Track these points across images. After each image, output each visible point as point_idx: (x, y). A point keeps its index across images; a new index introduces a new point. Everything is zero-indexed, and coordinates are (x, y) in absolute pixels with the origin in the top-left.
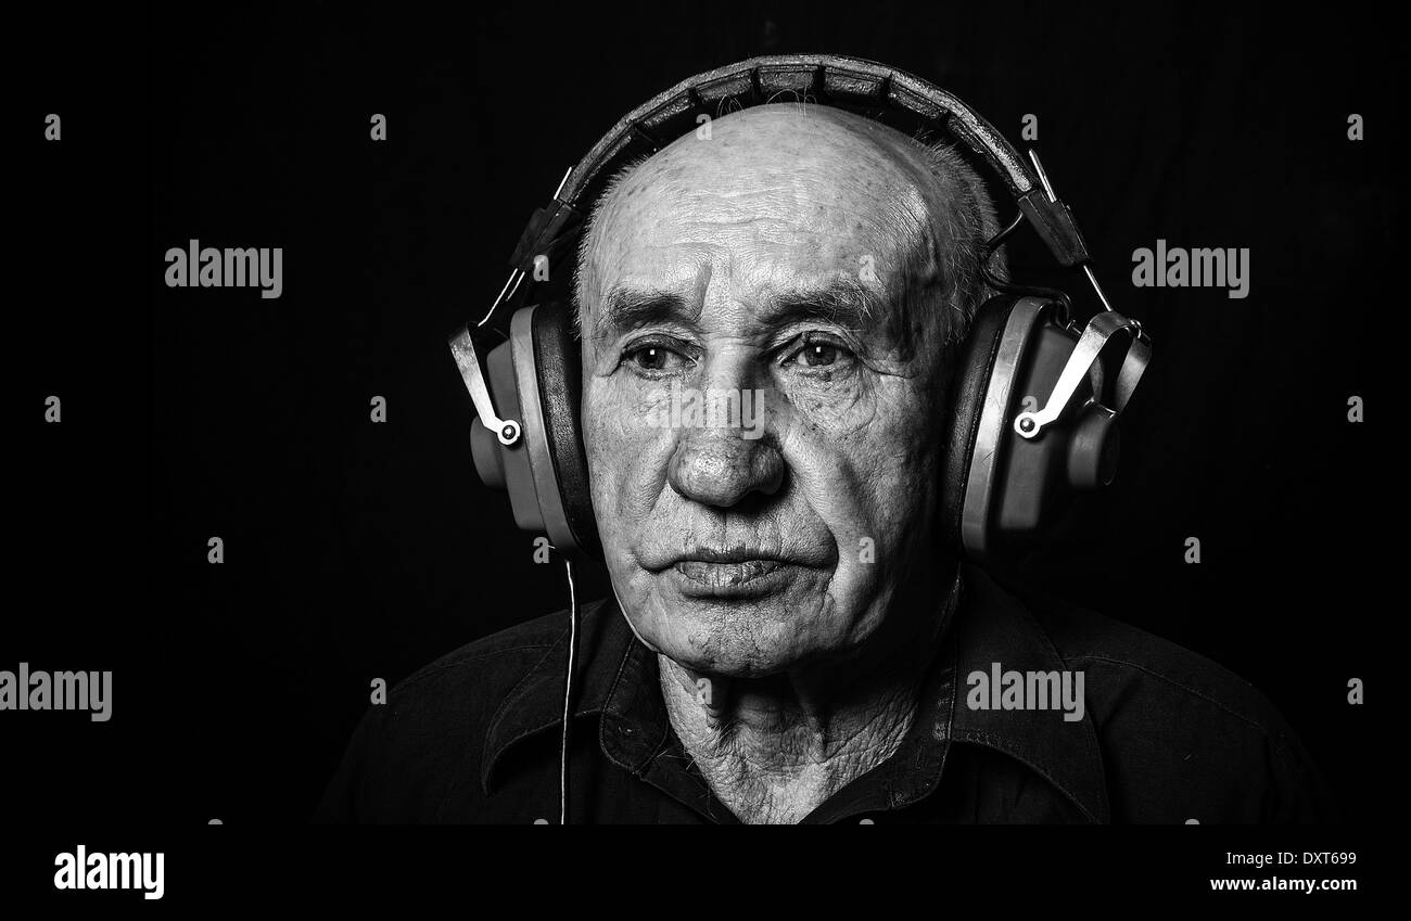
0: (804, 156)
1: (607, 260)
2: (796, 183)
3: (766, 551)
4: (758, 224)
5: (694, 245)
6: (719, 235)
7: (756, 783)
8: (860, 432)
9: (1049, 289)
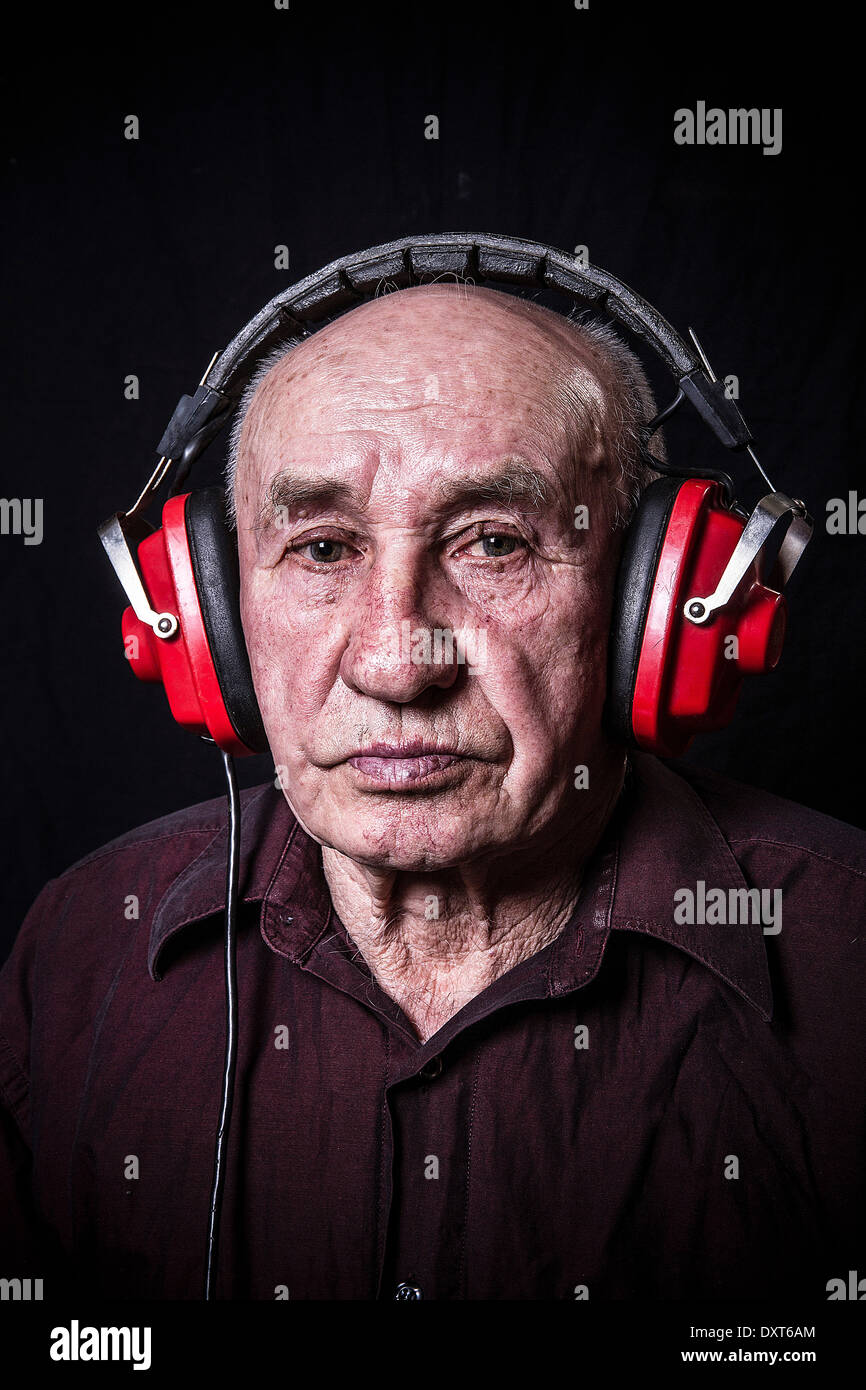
0: (469, 341)
1: (267, 449)
2: (464, 368)
3: (443, 746)
4: (426, 410)
5: (361, 432)
6: (386, 423)
7: (420, 969)
8: (535, 623)
9: (711, 470)
